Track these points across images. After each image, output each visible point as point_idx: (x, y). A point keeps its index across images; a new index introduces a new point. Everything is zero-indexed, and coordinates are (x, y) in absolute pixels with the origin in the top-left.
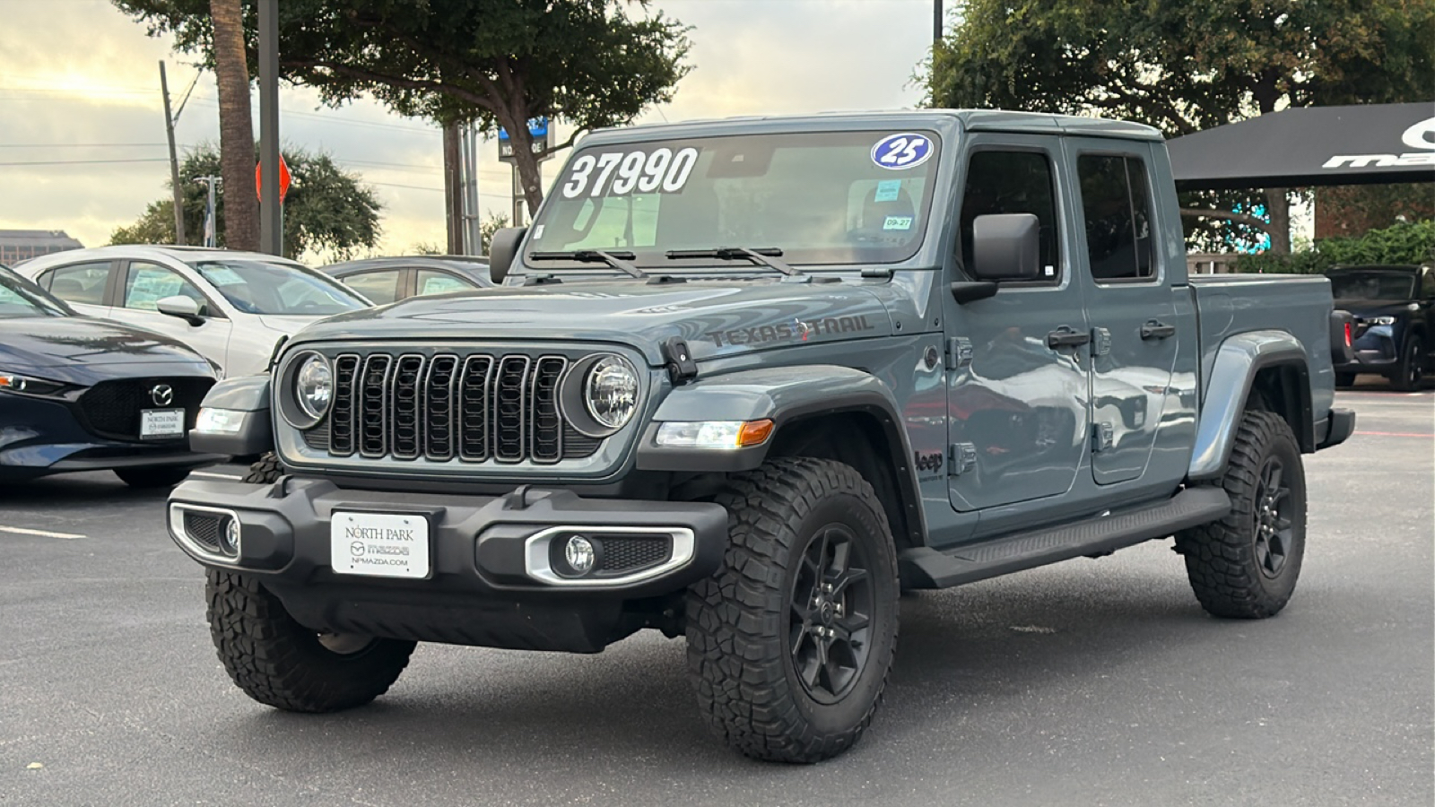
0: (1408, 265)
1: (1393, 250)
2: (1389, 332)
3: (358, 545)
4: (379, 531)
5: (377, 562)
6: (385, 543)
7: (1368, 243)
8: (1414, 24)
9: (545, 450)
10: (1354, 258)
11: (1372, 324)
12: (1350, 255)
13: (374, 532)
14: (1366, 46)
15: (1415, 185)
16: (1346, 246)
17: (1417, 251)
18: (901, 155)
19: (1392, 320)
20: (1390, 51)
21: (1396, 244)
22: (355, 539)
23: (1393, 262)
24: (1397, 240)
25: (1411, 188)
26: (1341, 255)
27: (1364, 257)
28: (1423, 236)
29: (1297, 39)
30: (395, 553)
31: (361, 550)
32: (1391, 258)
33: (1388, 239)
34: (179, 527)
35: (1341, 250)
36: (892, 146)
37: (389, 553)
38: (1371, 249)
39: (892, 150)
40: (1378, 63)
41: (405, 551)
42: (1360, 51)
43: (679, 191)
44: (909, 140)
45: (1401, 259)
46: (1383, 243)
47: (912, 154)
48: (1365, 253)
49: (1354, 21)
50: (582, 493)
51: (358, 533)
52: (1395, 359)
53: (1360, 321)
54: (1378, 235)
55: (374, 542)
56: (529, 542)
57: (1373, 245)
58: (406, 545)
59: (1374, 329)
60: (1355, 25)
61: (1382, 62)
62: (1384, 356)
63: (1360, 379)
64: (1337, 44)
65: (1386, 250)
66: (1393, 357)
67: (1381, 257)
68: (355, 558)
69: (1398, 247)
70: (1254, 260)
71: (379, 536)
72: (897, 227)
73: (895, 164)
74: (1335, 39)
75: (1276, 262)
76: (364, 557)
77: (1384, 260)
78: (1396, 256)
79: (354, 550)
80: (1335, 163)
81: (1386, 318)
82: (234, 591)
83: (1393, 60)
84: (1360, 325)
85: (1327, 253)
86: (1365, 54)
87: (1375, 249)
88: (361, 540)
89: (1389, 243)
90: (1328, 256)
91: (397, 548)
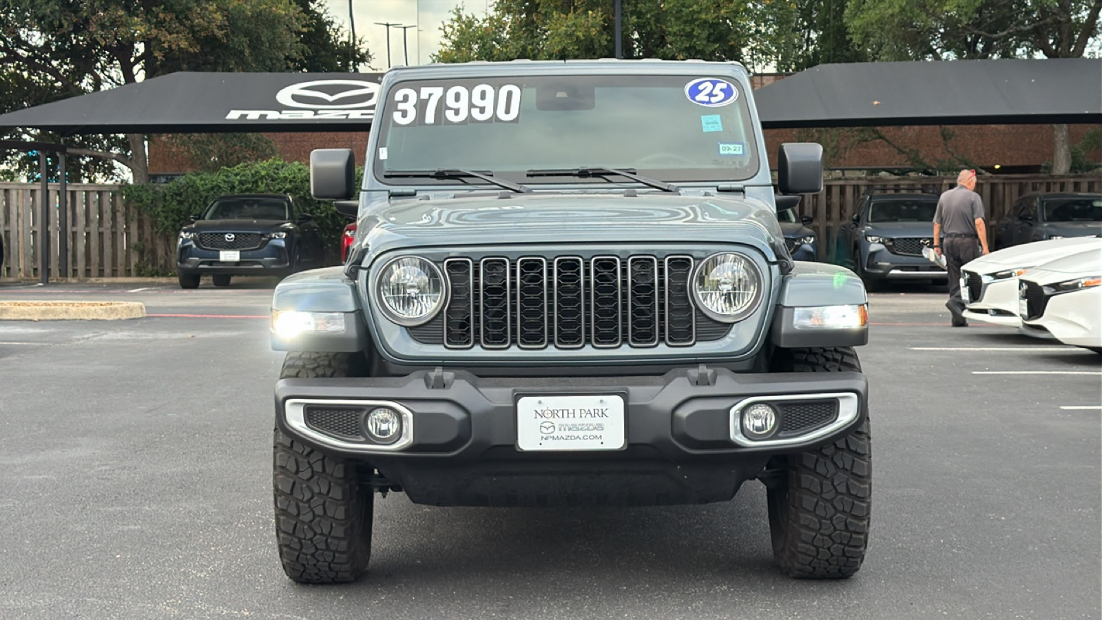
0: (253, 193)
1: (241, 183)
2: (283, 244)
3: (547, 425)
4: (571, 411)
5: (569, 438)
6: (578, 421)
7: (222, 177)
8: (253, 13)
9: (681, 335)
10: (212, 188)
11: (271, 238)
12: (209, 186)
13: (566, 412)
14: (220, 28)
15: (250, 134)
16: (205, 180)
17: (260, 183)
18: (710, 95)
19: (284, 235)
20: (233, 33)
21: (244, 178)
22: (544, 419)
23: (242, 191)
24: (244, 176)
25: (245, 137)
26: (202, 186)
27: (220, 187)
28: (263, 173)
29: (168, 19)
30: (588, 429)
31: (552, 429)
32: (241, 189)
33: (236, 175)
34: (297, 419)
35: (202, 182)
36: (701, 87)
37: (581, 429)
38: (225, 182)
39: (701, 91)
40: (225, 41)
41: (600, 427)
42: (216, 31)
43: (516, 121)
44: (714, 84)
45: (247, 190)
46: (233, 177)
47: (721, 96)
48: (222, 185)
49: (211, 8)
50: (734, 369)
51: (548, 414)
52: (288, 264)
53: (262, 235)
54: (228, 171)
55: (565, 421)
56: (732, 412)
57: (226, 179)
58: (599, 422)
59: (274, 242)
60: (212, 12)
61: (227, 40)
62: (279, 262)
63: (233, 280)
64: (199, 25)
65: (237, 183)
66: (286, 263)
67: (233, 188)
68: (545, 436)
69: (246, 181)
70: (133, 189)
71: (571, 416)
72: (732, 152)
73: (709, 102)
74: (197, 21)
75: (151, 191)
76: (555, 435)
77: (236, 190)
78: (244, 187)
79: (543, 429)
80: (234, 115)
81: (281, 234)
82: (316, 477)
83: (236, 39)
84: (263, 239)
85: (191, 184)
86: (219, 33)
87: (228, 182)
88: (551, 420)
89: (238, 177)
90: (192, 186)
91: (592, 425)
